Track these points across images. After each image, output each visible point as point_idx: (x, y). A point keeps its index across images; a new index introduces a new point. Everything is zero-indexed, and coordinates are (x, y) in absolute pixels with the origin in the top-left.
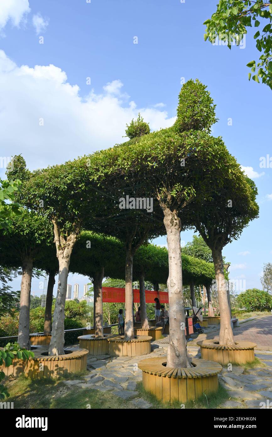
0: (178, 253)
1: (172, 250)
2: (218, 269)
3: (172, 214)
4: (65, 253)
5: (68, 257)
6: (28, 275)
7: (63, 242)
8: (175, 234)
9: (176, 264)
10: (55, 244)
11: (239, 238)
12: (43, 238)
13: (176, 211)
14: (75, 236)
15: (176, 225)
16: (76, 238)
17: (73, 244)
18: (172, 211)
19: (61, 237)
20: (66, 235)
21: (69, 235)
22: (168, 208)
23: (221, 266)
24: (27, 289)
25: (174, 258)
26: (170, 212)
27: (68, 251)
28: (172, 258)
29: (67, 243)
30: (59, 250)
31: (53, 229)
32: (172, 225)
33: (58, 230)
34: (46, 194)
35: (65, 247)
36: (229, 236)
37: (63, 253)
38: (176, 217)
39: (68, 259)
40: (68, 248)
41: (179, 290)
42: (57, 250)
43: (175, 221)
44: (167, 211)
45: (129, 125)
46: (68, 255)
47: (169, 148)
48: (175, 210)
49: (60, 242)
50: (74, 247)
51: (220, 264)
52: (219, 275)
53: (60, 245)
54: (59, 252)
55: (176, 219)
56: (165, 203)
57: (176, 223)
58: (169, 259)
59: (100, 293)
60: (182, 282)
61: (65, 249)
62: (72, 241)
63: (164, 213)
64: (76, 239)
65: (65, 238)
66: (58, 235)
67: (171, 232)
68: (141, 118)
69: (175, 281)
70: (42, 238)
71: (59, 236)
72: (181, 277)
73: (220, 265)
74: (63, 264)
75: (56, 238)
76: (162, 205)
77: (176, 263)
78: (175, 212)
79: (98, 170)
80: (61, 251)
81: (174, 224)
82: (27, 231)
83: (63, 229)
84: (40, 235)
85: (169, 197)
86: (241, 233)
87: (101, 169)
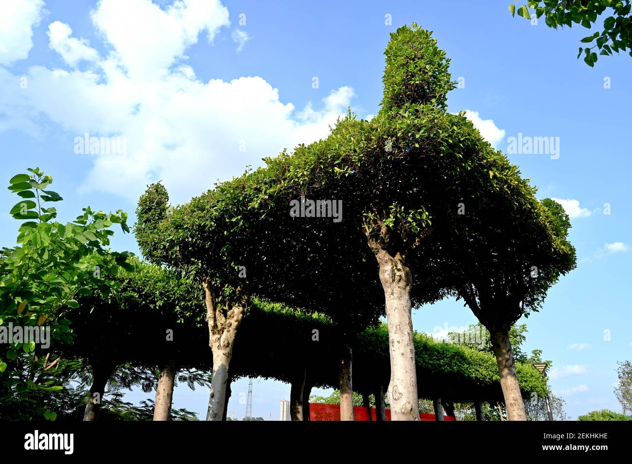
0: (406, 333)
1: (394, 327)
2: (505, 368)
3: (391, 260)
4: (222, 340)
5: (227, 346)
6: (167, 379)
7: (221, 320)
8: (400, 298)
9: (403, 354)
10: (207, 323)
11: (541, 307)
12: (189, 313)
13: (401, 255)
14: (241, 309)
15: (400, 280)
16: (243, 313)
17: (236, 323)
18: (394, 256)
19: (217, 312)
20: (226, 308)
21: (230, 308)
22: (383, 249)
23: (510, 361)
24: (164, 403)
25: (398, 342)
26: (388, 257)
27: (228, 336)
28: (396, 344)
29: (227, 322)
30: (214, 334)
31: (204, 298)
32: (394, 280)
33: (213, 302)
34: (188, 238)
35: (224, 328)
36: (521, 303)
37: (219, 339)
38: (400, 266)
39: (228, 350)
40: (228, 331)
41: (409, 407)
42: (211, 334)
43: (398, 273)
44: (382, 256)
45: (334, 127)
46: (228, 344)
47: (368, 139)
48: (398, 253)
49: (215, 320)
50: (238, 328)
51: (507, 356)
52: (506, 377)
53: (215, 326)
54: (212, 338)
55: (399, 270)
56: (376, 241)
57: (400, 276)
58: (391, 345)
59: (299, 412)
60: (416, 390)
61: (223, 332)
62: (235, 318)
63: (378, 260)
64: (241, 315)
65: (225, 313)
66: (212, 308)
67: (392, 294)
68: (352, 115)
69: (401, 389)
70: (187, 315)
71: (215, 310)
72: (414, 379)
73: (507, 360)
74: (219, 359)
75: (210, 313)
76: (373, 245)
77: (402, 351)
78: (398, 256)
79: (258, 190)
80: (217, 336)
81: (397, 278)
82: (160, 303)
83: (221, 297)
84: (184, 308)
85: (384, 230)
86: (543, 298)
87: (264, 188)
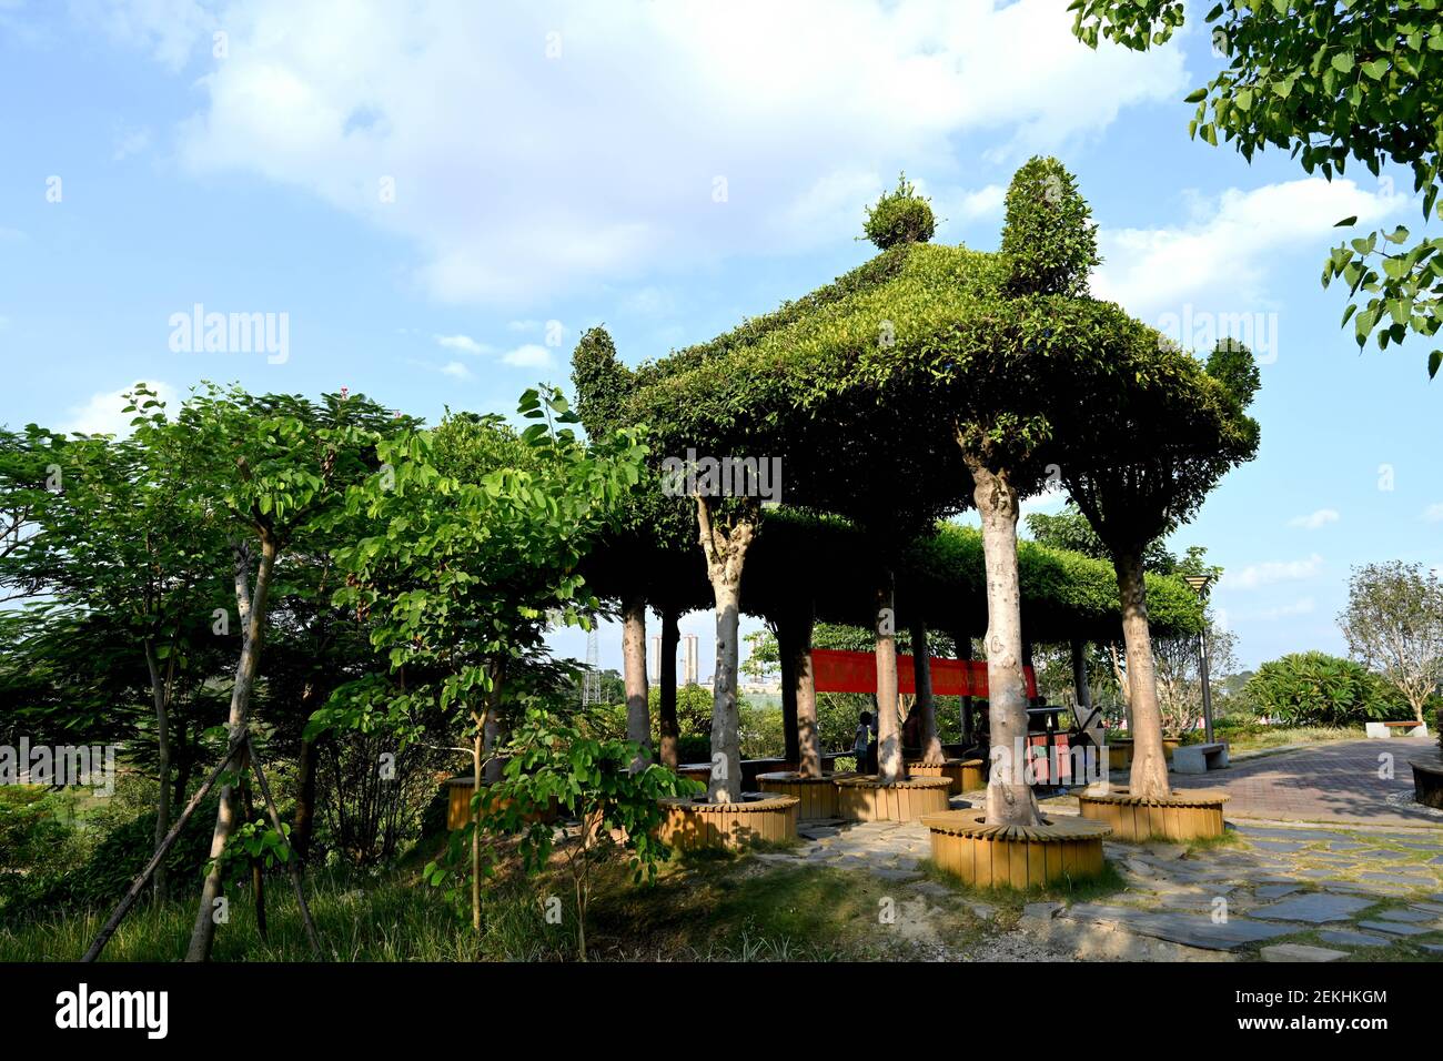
0: (1010, 574)
1: (995, 567)
2: (1130, 605)
3: (994, 480)
4: (728, 572)
5: (736, 580)
6: (637, 623)
7: (721, 542)
8: (1003, 530)
9: (1005, 600)
10: (702, 547)
11: (1195, 517)
12: (672, 533)
13: (1005, 471)
14: (751, 527)
15: (1004, 508)
16: (753, 532)
17: (745, 548)
18: (995, 474)
19: (715, 532)
20: (728, 525)
21: (733, 526)
22: (984, 466)
23: (1139, 597)
24: (637, 655)
25: (1000, 585)
26: (989, 476)
27: (733, 566)
28: (997, 587)
29: (732, 546)
30: (714, 563)
31: (696, 512)
32: (996, 507)
33: (708, 515)
34: (684, 433)
35: (728, 555)
36: (1165, 512)
37: (724, 570)
38: (1004, 488)
39: (735, 586)
40: (735, 559)
41: (1012, 660)
42: (709, 562)
43: (1002, 499)
44: (982, 475)
45: (874, 209)
46: (736, 576)
47: (981, 339)
48: (1002, 469)
49: (713, 544)
50: (746, 554)
51: (1136, 591)
52: (1131, 620)
53: (715, 552)
54: (713, 569)
55: (1004, 494)
56: (975, 456)
57: (1005, 502)
58: (989, 588)
59: (807, 665)
60: (1020, 642)
61: (727, 559)
62: (743, 540)
63: (976, 480)
64: (751, 536)
65: (725, 533)
66: (708, 527)
67: (993, 524)
68: (906, 186)
69: (1003, 640)
70: (671, 535)
71: (711, 529)
72: (1018, 629)
73: (1135, 595)
74: (726, 597)
75: (704, 533)
76: (970, 461)
77: (1005, 597)
78: (1001, 474)
79: (810, 383)
80: (719, 566)
81: (1000, 504)
82: (639, 521)
83: (720, 511)
84: (667, 527)
85: (986, 441)
86: (1200, 503)
87: (819, 382)
